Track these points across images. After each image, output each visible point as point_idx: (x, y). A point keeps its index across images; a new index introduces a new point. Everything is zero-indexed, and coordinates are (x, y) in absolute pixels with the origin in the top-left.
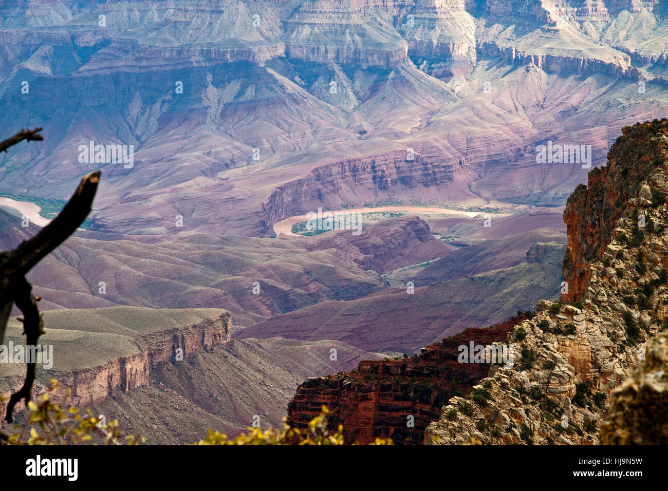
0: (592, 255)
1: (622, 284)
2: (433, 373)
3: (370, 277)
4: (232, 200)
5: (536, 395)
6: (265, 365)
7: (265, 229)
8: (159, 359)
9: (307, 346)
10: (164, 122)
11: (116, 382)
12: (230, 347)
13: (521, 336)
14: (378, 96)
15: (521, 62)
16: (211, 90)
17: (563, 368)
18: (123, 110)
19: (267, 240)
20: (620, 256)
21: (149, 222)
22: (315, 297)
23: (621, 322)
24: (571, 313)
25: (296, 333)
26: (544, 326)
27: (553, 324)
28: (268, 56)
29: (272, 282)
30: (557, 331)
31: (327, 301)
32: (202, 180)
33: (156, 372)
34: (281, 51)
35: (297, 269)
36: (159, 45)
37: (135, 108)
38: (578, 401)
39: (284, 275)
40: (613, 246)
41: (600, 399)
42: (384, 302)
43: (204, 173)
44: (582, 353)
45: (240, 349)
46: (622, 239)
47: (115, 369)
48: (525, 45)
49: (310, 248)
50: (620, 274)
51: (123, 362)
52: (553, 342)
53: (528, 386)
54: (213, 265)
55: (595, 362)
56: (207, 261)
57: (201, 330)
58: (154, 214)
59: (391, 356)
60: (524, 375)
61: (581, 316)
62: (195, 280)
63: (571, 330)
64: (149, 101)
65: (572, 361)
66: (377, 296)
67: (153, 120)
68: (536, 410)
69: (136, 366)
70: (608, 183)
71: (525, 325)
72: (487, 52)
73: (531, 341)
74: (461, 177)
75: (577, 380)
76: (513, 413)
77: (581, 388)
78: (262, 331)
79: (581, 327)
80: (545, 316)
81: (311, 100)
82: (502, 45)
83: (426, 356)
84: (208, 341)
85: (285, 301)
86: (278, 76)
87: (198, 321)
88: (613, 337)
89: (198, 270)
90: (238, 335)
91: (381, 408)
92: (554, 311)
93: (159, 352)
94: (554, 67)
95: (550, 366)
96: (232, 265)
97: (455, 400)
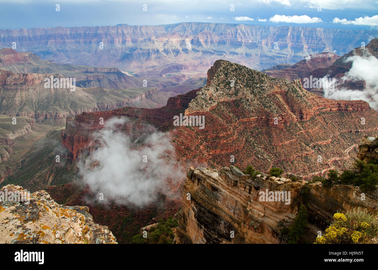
0: (211, 79)
1: (216, 83)
2: (188, 96)
3: (176, 82)
4: (156, 72)
5: (204, 99)
6: (162, 95)
7: (161, 76)
8: (147, 95)
9: (168, 93)
10: (146, 60)
11: (141, 98)
12: (157, 93)
13: (202, 91)
14: (177, 56)
15: (198, 51)
16: (153, 55)
17: (208, 95)
18: (140, 58)
19: (161, 77)
20: (215, 79)
21: (144, 75)
22: (169, 86)
23: (215, 89)
24: (209, 87)
25: (166, 91)
26: (205, 89)
27: (206, 89)
28: (161, 50)
29: (162, 83)
30: (207, 90)
31: (171, 86)
32: (152, 69)
33: (146, 97)
34: (163, 49)
35: (166, 82)
36: (145, 49)
37: (142, 58)
38: (210, 100)
39: (164, 83)
40: (215, 78)
41: (212, 99)
42: (179, 86)
43: (152, 68)
44: (210, 93)
45: (158, 93)
46: (216, 77)
47: (140, 96)
48: (198, 49)
49: (168, 78)
50: (215, 82)
51: (142, 95)
52: (206, 91)
53: (203, 98)
54: (154, 81)
55: (212, 94)
56: (153, 80)
57: (153, 90)
58: (145, 74)
59: (181, 94)
60: (202, 96)
61: (210, 88)
62: (151, 83)
63: (209, 90)
64: (144, 57)
65: (209, 94)
66: (178, 85)
67: (145, 60)
68: (204, 101)
69: (144, 96)
70: (213, 69)
71: (202, 89)
72: (193, 50)
73: (203, 91)
74: (190, 68)
75: (209, 97)
76: (201, 101)
77: (210, 98)
78: (161, 91)
79: (210, 89)
80: (205, 88)
81: (167, 56)
82: (195, 49)
83: (187, 94)
84: (154, 92)
85: (164, 86)
86: (163, 53)
87: (152, 89)
88: (214, 91)
89: (152, 82)
90: (158, 91)
91: (181, 101)
92: (206, 87)
93: (147, 94)
94: (203, 52)
95: (206, 95)
96: (157, 81)
97: (193, 100)
